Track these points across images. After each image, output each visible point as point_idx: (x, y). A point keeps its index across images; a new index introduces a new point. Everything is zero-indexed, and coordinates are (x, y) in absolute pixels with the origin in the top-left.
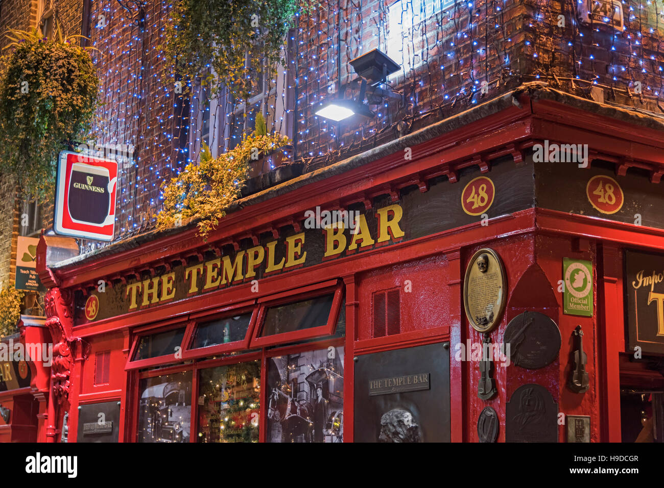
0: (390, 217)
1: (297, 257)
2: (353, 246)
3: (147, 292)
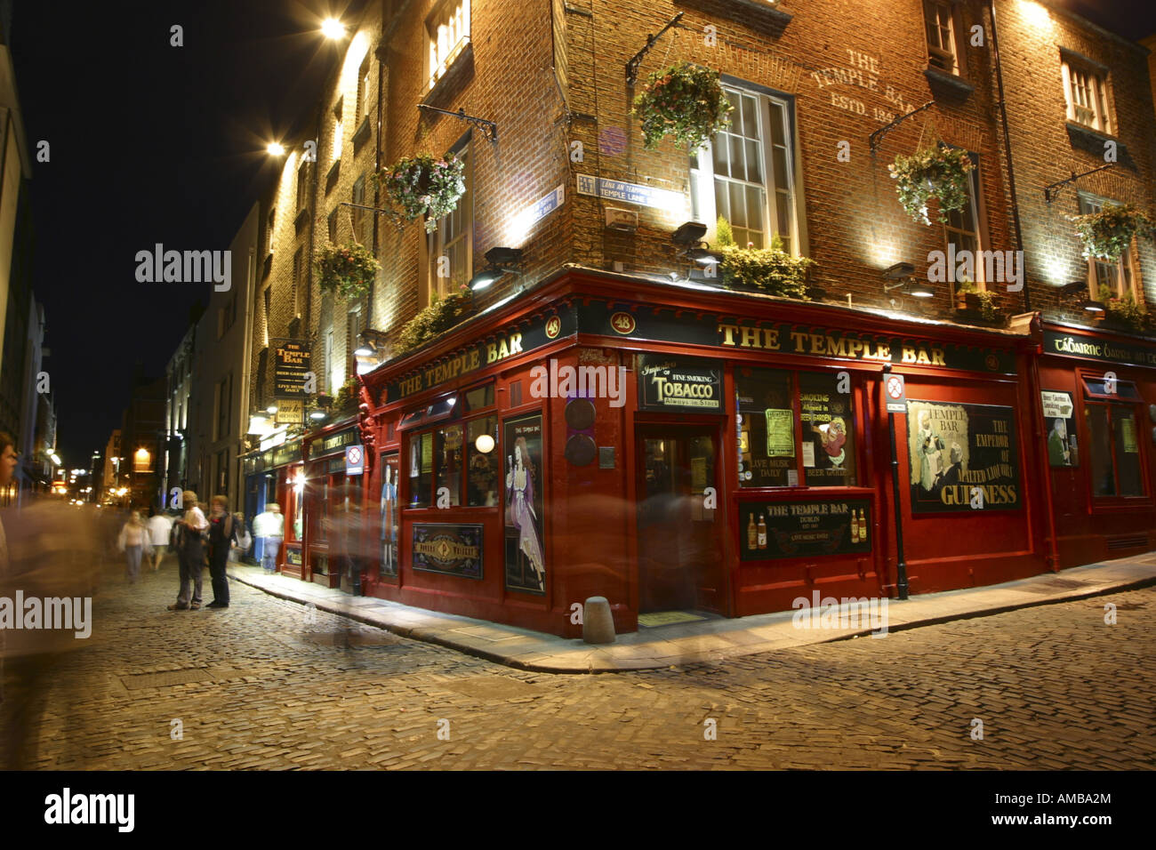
0: (516, 340)
1: (475, 364)
2: (500, 357)
3: (409, 387)
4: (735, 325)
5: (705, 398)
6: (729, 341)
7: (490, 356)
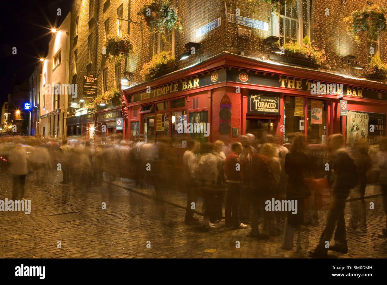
0: (196, 81)
1: (176, 89)
2: (188, 88)
3: (144, 96)
4: (286, 79)
5: (273, 108)
6: (283, 85)
7: (183, 87)
